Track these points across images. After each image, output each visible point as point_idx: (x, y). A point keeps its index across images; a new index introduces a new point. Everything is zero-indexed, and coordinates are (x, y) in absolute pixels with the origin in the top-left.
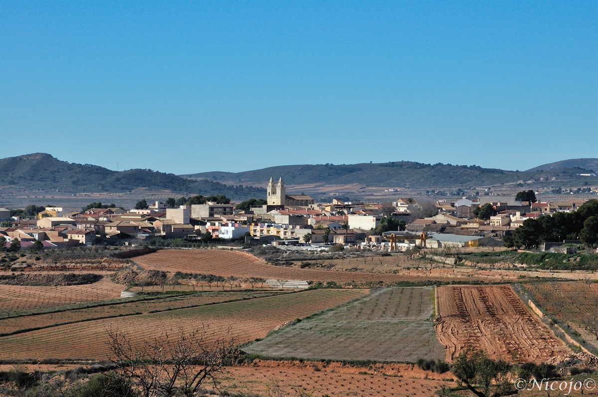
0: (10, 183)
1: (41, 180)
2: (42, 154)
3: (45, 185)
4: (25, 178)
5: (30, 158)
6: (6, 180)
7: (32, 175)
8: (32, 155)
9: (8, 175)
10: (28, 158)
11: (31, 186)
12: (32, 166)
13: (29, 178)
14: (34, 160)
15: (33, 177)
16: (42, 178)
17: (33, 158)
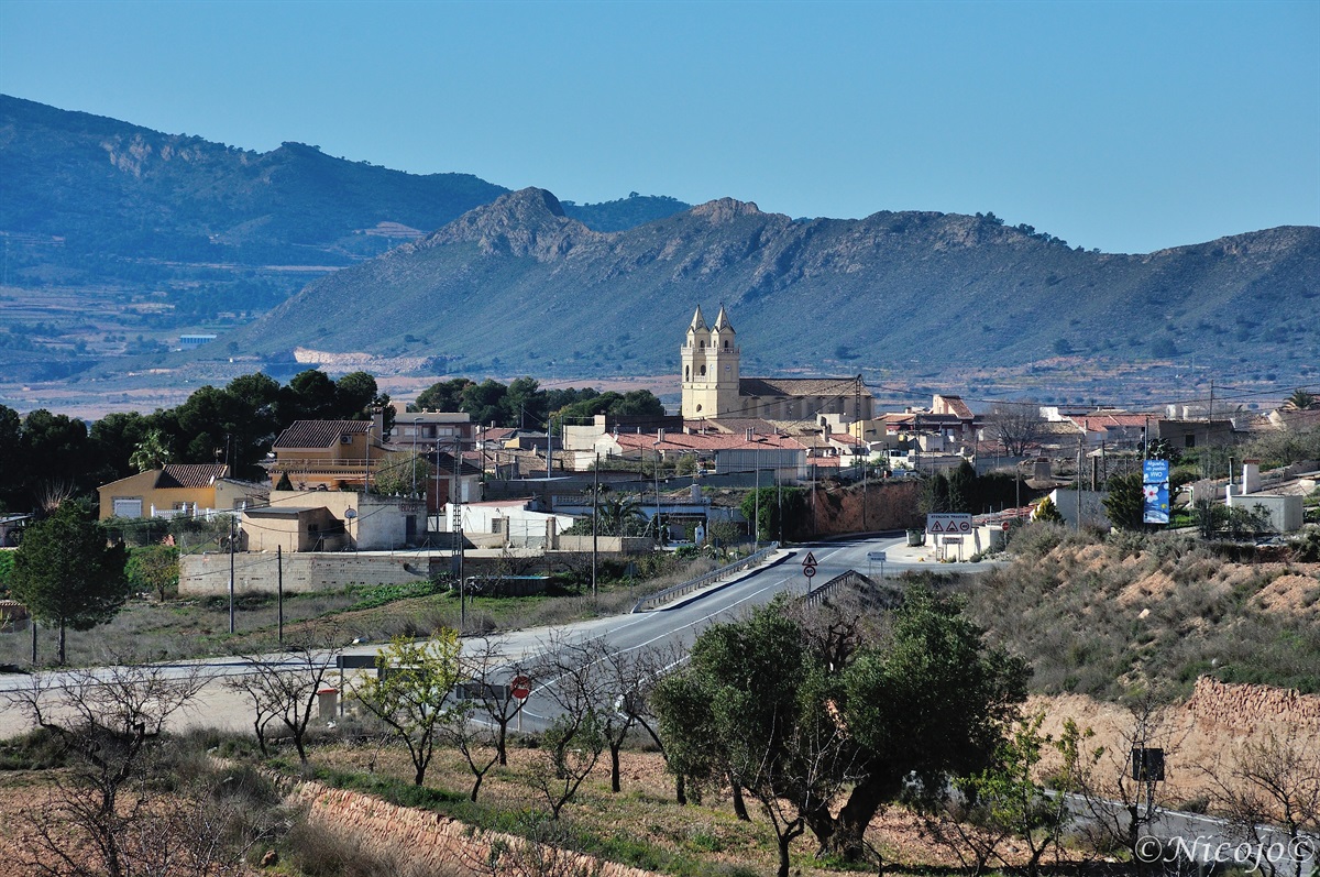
0: (1159, 354)
1: (1280, 337)
2: (1299, 230)
3: (1291, 357)
4: (1219, 331)
5: (1252, 249)
6: (1149, 338)
7: (1248, 319)
8: (1262, 234)
9: (1160, 317)
10: (1245, 249)
11: (1232, 363)
12: (1254, 283)
13: (1236, 329)
14: (1265, 256)
15: (1251, 325)
16: (1284, 330)
17: (1262, 248)
